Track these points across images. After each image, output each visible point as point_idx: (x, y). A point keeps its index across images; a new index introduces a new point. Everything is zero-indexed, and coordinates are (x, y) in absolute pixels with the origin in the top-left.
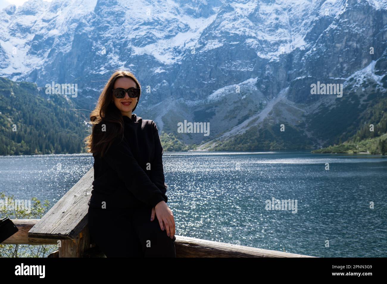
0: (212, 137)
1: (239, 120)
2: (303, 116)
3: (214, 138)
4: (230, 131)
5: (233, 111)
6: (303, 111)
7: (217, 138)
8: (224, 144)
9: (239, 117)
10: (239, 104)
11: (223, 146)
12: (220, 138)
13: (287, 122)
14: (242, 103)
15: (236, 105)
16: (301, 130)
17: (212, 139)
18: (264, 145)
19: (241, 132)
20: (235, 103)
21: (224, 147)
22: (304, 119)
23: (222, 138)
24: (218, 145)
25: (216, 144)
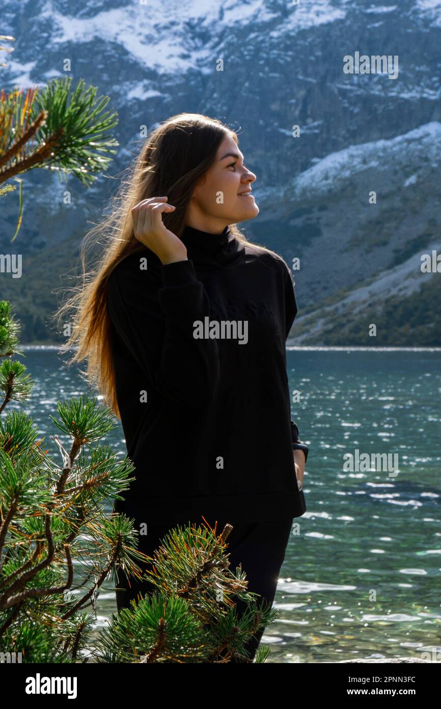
0: (311, 302)
1: (396, 251)
3: (320, 307)
4: (369, 284)
5: (378, 223)
7: (330, 305)
8: (351, 325)
9: (397, 242)
10: (397, 202)
11: (351, 331)
12: (339, 304)
14: (405, 200)
17: (314, 310)
19: (405, 288)
21: (353, 335)
23: (344, 305)
24: (335, 328)
25: (325, 324)
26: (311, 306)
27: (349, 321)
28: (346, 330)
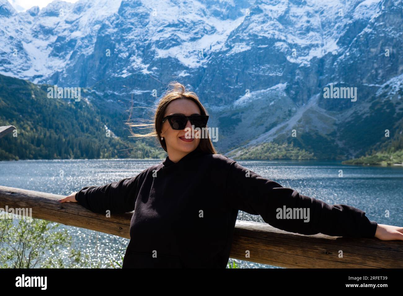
0: (237, 145)
1: (266, 127)
2: (335, 124)
3: (240, 146)
4: (257, 139)
5: (260, 118)
6: (335, 119)
7: (243, 146)
9: (267, 124)
10: (267, 111)
12: (246, 146)
13: (317, 131)
14: (270, 110)
15: (263, 112)
16: (332, 139)
18: (291, 154)
19: (268, 140)
20: (262, 109)
21: (250, 156)
22: (335, 127)
23: (248, 146)
24: (244, 154)
25: (241, 152)
26: (237, 146)
27: (249, 152)
28: (248, 155)
